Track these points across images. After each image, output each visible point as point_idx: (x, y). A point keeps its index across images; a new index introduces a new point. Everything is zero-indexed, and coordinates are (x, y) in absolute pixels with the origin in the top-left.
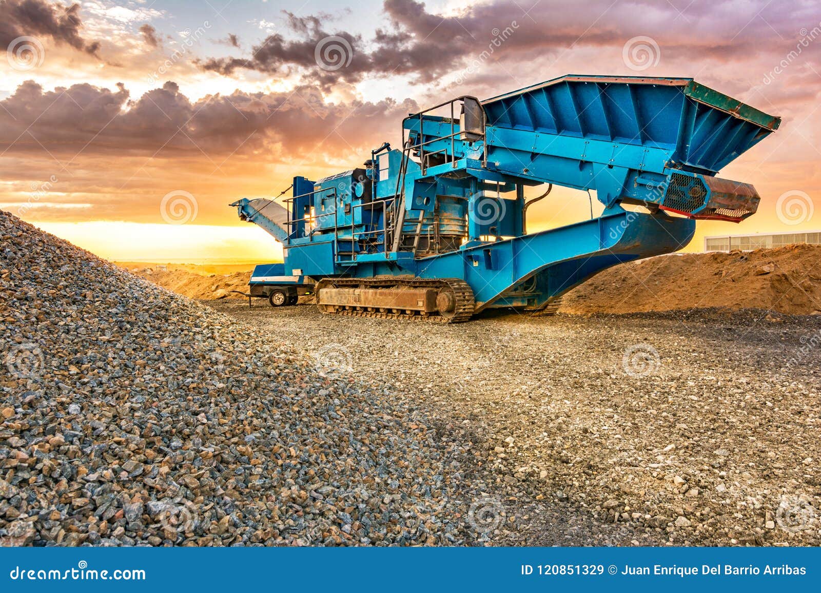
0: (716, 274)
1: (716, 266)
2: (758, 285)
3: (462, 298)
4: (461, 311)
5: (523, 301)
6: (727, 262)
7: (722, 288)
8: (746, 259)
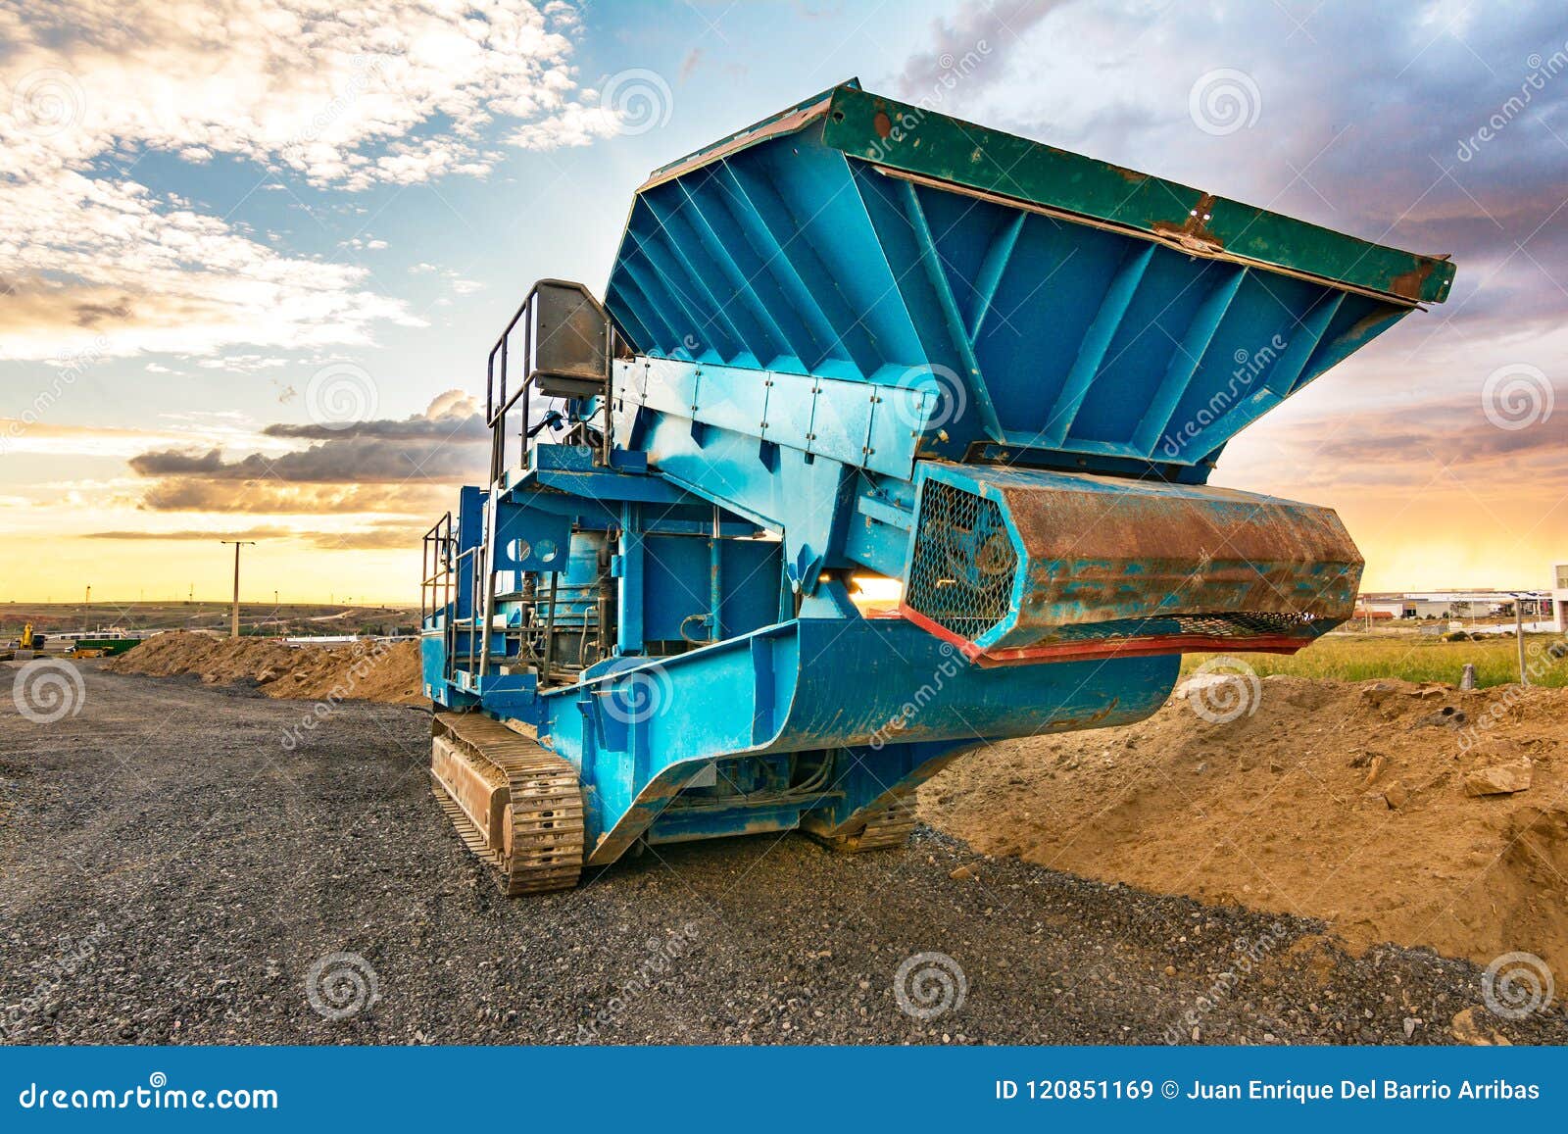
0: (1357, 764)
1: (1374, 727)
2: (1458, 844)
3: (537, 828)
4: (535, 864)
5: (784, 818)
6: (1406, 720)
7: (1348, 832)
8: (1460, 718)
